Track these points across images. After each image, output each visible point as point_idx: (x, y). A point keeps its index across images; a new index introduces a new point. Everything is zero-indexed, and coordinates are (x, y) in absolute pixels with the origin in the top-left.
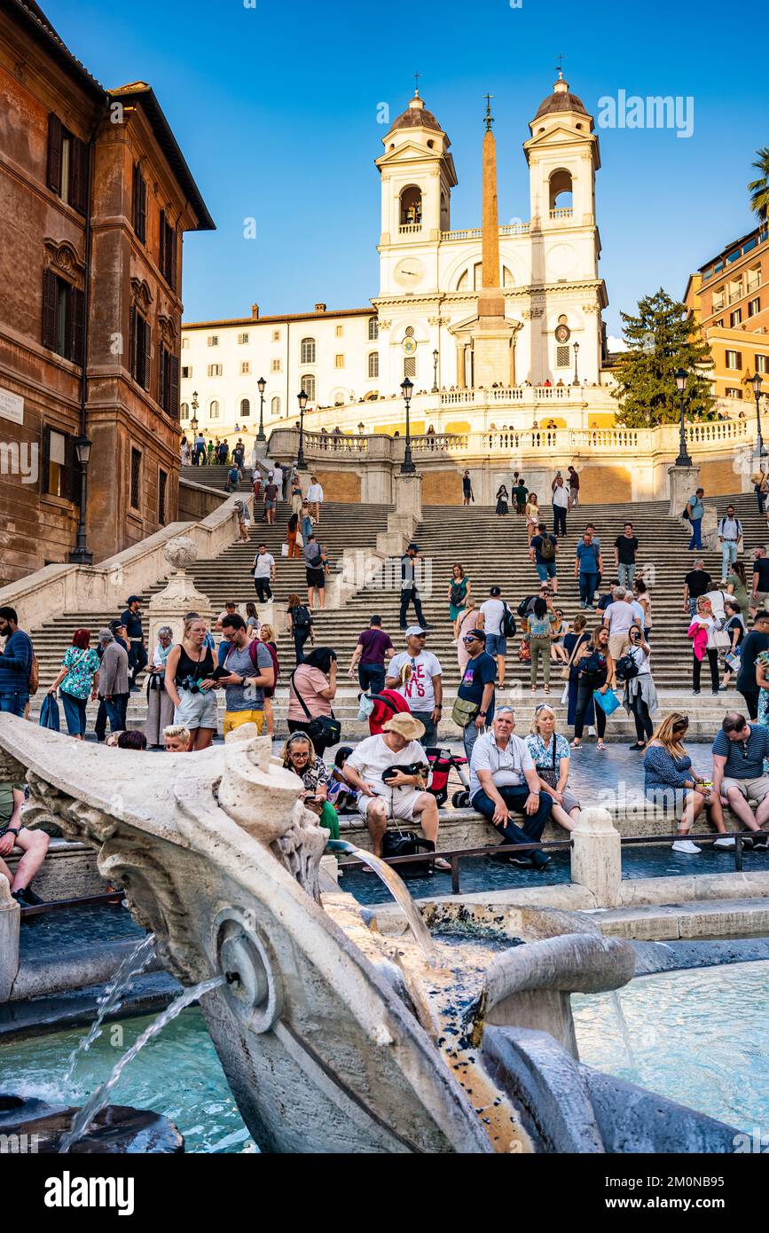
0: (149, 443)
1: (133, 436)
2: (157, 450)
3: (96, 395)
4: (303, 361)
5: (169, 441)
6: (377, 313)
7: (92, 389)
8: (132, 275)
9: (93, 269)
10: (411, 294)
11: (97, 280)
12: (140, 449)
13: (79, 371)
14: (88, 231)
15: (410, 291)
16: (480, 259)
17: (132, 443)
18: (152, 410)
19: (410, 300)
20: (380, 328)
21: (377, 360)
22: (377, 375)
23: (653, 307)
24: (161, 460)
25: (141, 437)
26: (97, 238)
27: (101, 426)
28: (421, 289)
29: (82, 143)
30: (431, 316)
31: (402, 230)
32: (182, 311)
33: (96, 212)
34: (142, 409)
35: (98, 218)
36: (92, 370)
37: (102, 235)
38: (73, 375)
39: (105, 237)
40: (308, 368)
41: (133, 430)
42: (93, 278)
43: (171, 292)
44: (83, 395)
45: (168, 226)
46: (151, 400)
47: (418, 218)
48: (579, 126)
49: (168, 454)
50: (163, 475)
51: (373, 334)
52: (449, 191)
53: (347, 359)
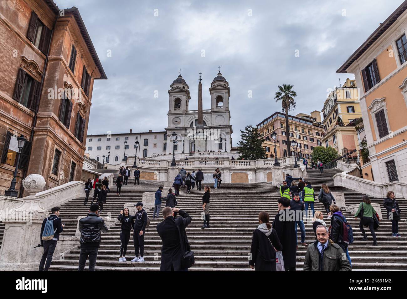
0: (67, 149)
1: (57, 144)
2: (72, 153)
3: (40, 124)
4: (144, 145)
5: (79, 151)
6: (166, 132)
7: (38, 122)
8: (64, 80)
9: (47, 75)
10: (177, 127)
11: (47, 79)
12: (61, 150)
13: (33, 114)
14: (46, 61)
15: (177, 126)
16: (197, 118)
17: (56, 146)
18: (70, 136)
19: (176, 129)
20: (167, 137)
21: (166, 146)
22: (166, 150)
23: (249, 129)
24: (73, 157)
25: (62, 146)
26: (50, 64)
27: (40, 137)
28: (180, 126)
29: (48, 28)
30: (182, 133)
31: (175, 110)
32: (91, 105)
33: (51, 54)
34: (64, 134)
35: (51, 56)
36: (39, 114)
37: (52, 63)
38: (29, 115)
39: (53, 64)
40: (145, 148)
41: (57, 142)
42: (46, 78)
43: (85, 96)
44: (34, 124)
45: (87, 73)
46: (70, 133)
47: (179, 107)
48: (224, 85)
49: (78, 156)
50: (74, 164)
51: (165, 139)
52: (188, 101)
53: (157, 145)
